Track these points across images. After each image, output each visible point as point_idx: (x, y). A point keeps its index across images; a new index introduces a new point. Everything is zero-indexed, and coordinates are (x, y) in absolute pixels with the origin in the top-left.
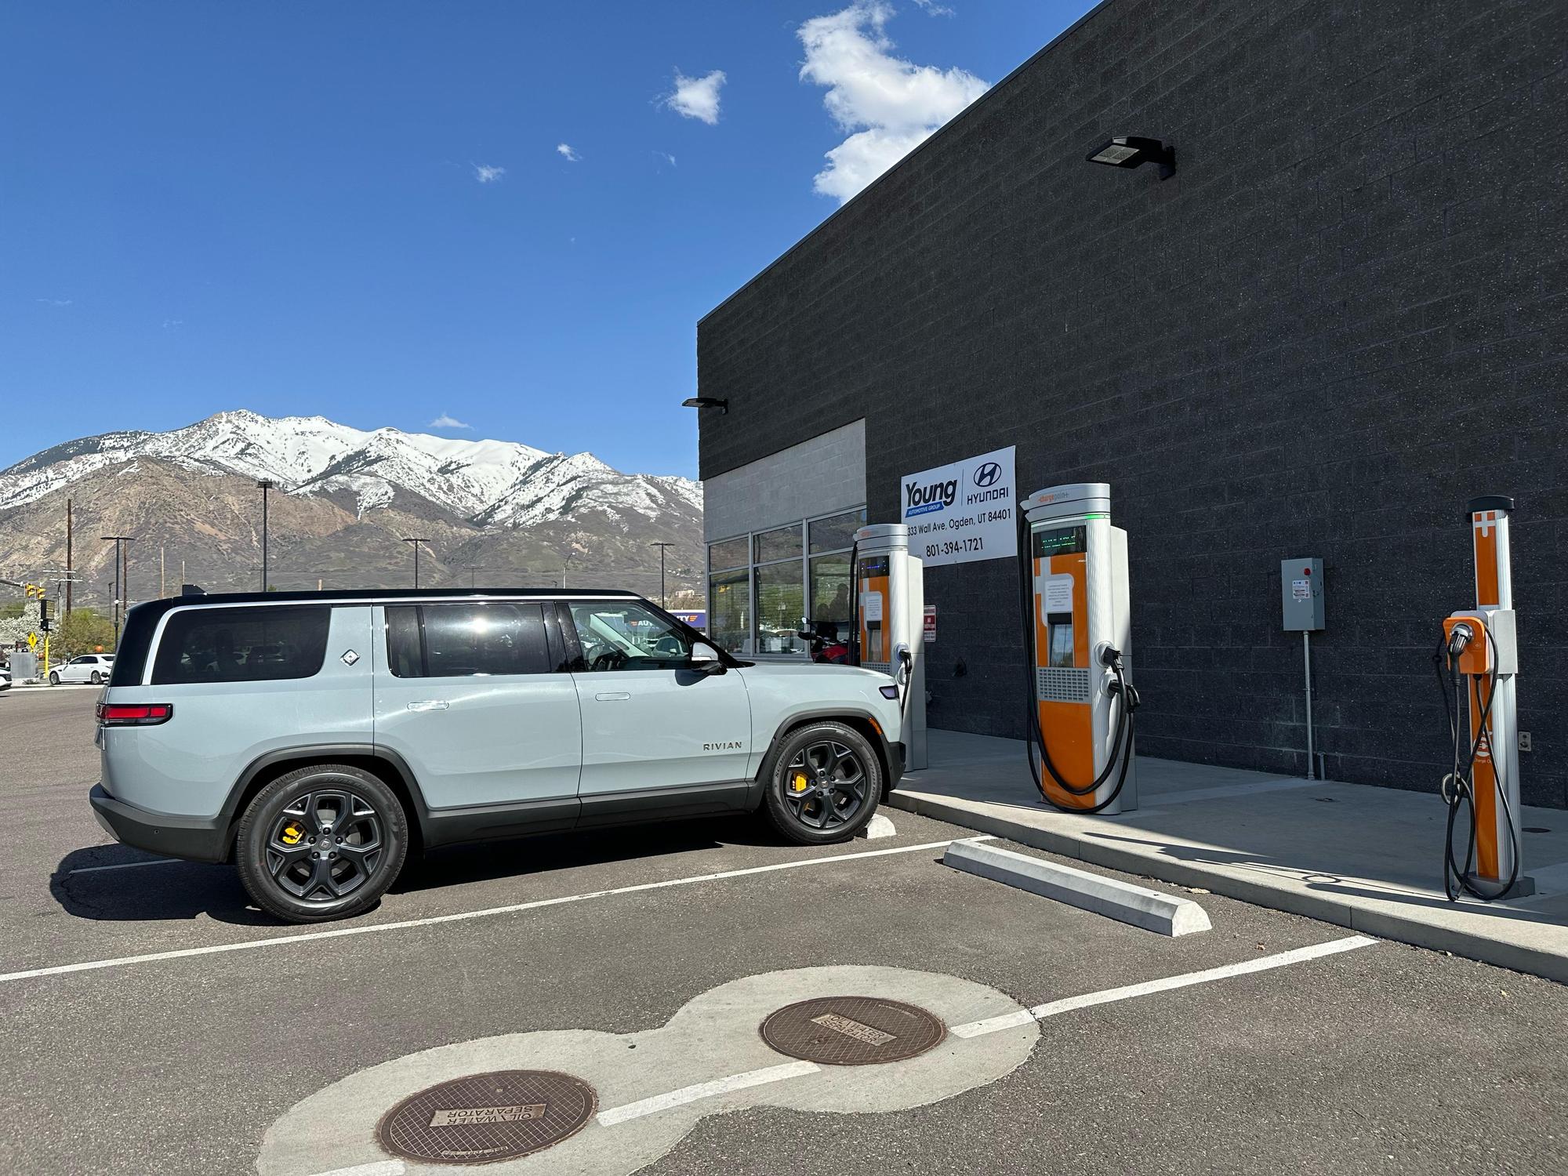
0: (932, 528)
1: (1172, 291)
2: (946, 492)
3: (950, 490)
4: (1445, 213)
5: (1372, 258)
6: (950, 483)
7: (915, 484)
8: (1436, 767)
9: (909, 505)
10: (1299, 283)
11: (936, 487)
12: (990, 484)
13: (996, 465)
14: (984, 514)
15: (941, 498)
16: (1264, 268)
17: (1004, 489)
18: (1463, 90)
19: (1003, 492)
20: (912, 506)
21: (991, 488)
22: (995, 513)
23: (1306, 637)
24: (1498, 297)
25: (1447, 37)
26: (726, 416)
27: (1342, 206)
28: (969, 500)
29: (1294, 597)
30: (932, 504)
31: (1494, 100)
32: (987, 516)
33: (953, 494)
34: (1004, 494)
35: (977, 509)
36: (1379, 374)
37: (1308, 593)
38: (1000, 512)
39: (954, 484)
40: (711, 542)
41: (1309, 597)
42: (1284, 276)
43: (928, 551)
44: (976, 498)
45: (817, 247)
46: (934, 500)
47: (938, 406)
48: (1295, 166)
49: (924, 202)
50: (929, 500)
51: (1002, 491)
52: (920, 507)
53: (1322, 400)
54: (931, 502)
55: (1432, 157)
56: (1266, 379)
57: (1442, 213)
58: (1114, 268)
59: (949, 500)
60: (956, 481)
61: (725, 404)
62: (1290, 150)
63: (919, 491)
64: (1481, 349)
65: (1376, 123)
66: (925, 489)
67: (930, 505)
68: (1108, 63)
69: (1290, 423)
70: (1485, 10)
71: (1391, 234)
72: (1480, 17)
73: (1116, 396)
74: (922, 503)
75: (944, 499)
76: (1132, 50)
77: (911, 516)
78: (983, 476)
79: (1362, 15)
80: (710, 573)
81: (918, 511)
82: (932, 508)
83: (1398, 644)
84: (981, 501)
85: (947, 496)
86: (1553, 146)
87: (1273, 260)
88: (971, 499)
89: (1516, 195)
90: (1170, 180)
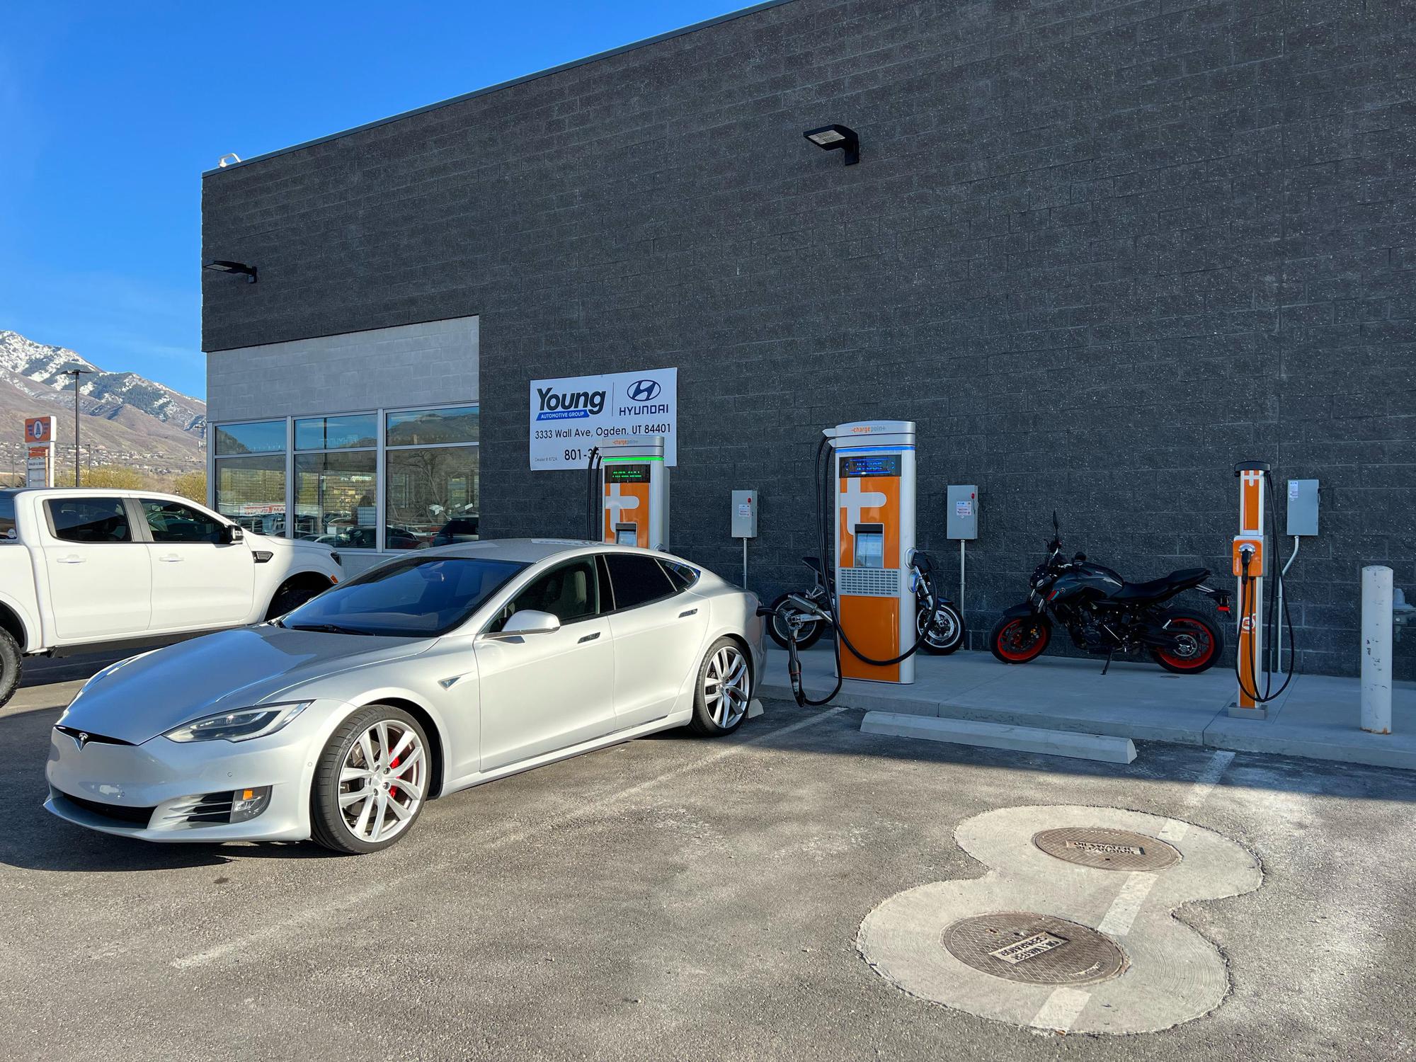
0: (573, 434)
1: (849, 260)
2: (595, 402)
3: (597, 400)
4: (1091, 245)
5: (1031, 267)
6: (596, 394)
7: (549, 390)
8: (1061, 638)
9: (542, 408)
10: (969, 274)
11: (579, 395)
12: (648, 399)
13: (655, 383)
14: (640, 426)
15: (585, 405)
16: (938, 257)
17: (664, 406)
18: (1110, 160)
19: (663, 408)
20: (546, 410)
21: (649, 403)
22: (653, 426)
23: (963, 544)
24: (1126, 312)
25: (1101, 118)
26: (255, 284)
27: (1009, 223)
28: (621, 411)
29: (958, 514)
30: (575, 411)
31: (1132, 173)
32: (643, 429)
33: (601, 404)
34: (663, 410)
35: (629, 421)
36: (1033, 353)
37: (970, 511)
38: (659, 426)
39: (603, 395)
40: (218, 422)
41: (970, 514)
42: (956, 266)
43: (566, 455)
44: (630, 411)
45: (411, 132)
46: (576, 406)
47: (581, 319)
48: (971, 182)
49: (567, 121)
50: (570, 406)
51: (661, 408)
52: (558, 412)
53: (984, 367)
54: (572, 409)
55: (1083, 202)
56: (935, 344)
57: (1088, 244)
58: (792, 229)
59: (596, 409)
60: (604, 393)
61: (253, 271)
62: (967, 169)
63: (556, 397)
64: (1112, 347)
65: (1040, 166)
66: (564, 396)
67: (572, 411)
68: (794, 51)
69: (955, 381)
70: (1130, 107)
71: (1048, 251)
72: (1126, 111)
73: (790, 339)
74: (560, 409)
75: (589, 407)
76: (819, 46)
77: (543, 419)
78: (638, 391)
79: (1034, 82)
80: (216, 457)
81: (554, 415)
82: (573, 414)
83: (1037, 551)
84: (635, 414)
85: (593, 405)
86: (1171, 216)
87: (946, 252)
88: (625, 411)
89: (1144, 244)
90: (853, 166)
